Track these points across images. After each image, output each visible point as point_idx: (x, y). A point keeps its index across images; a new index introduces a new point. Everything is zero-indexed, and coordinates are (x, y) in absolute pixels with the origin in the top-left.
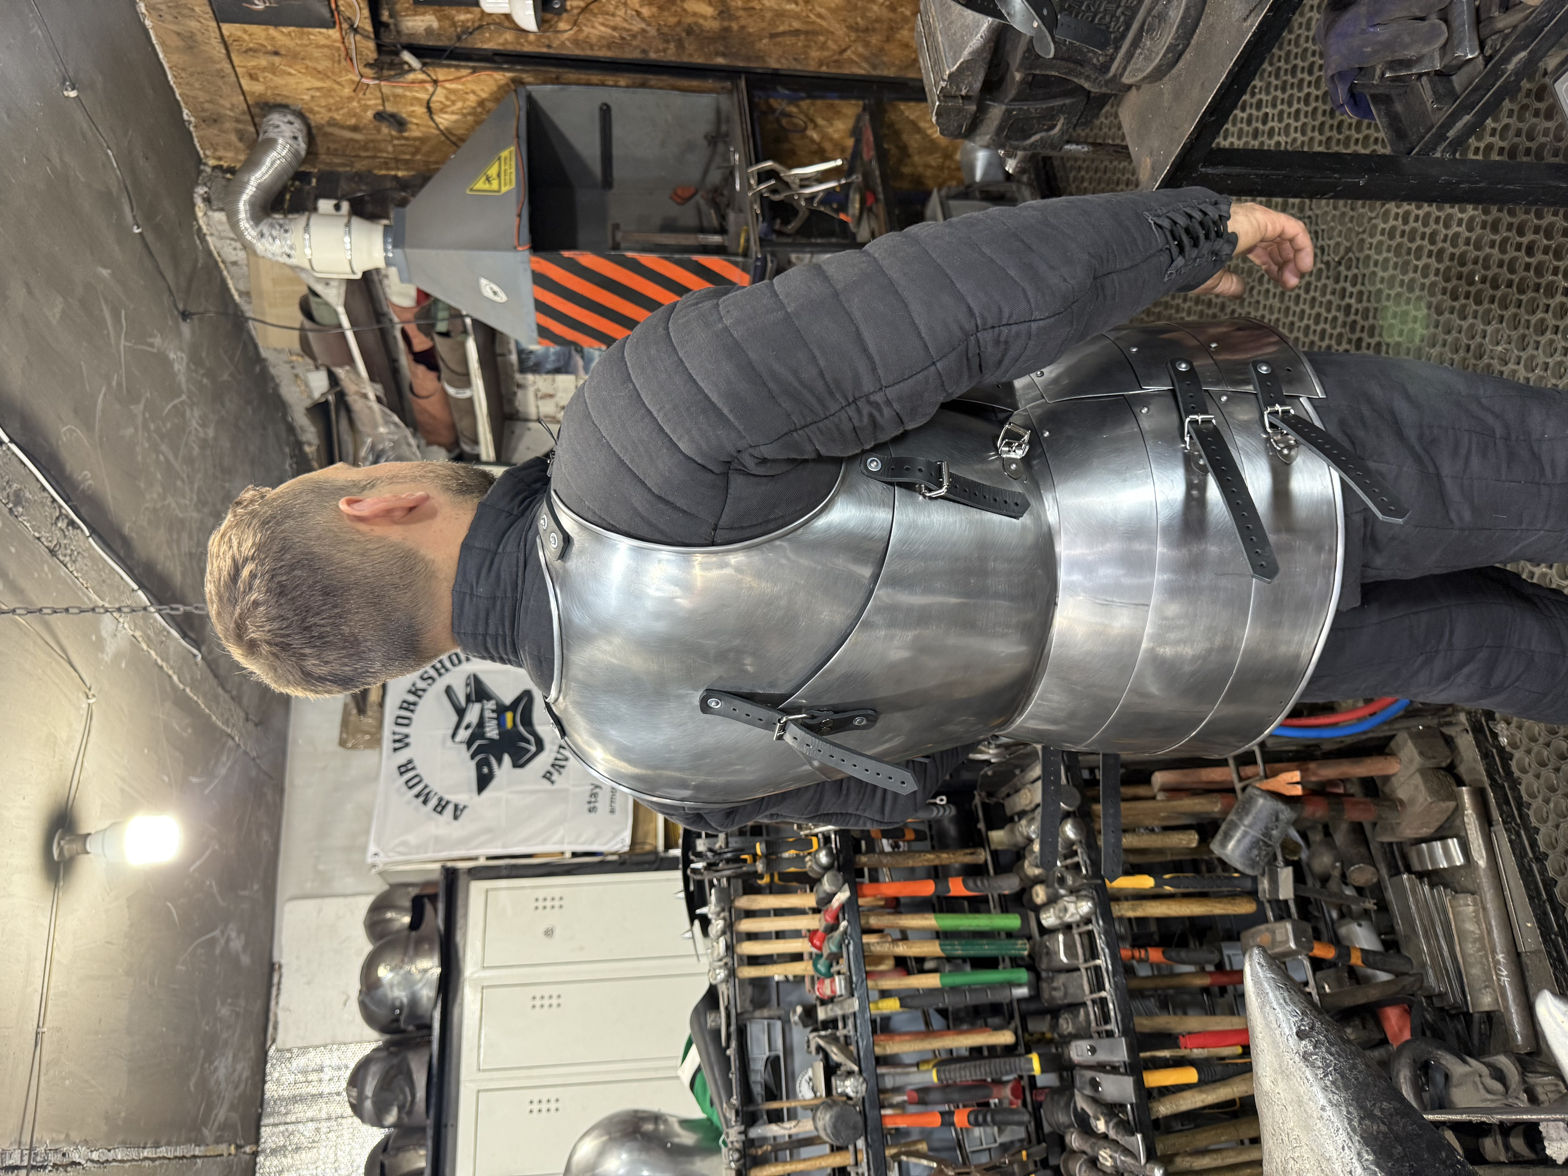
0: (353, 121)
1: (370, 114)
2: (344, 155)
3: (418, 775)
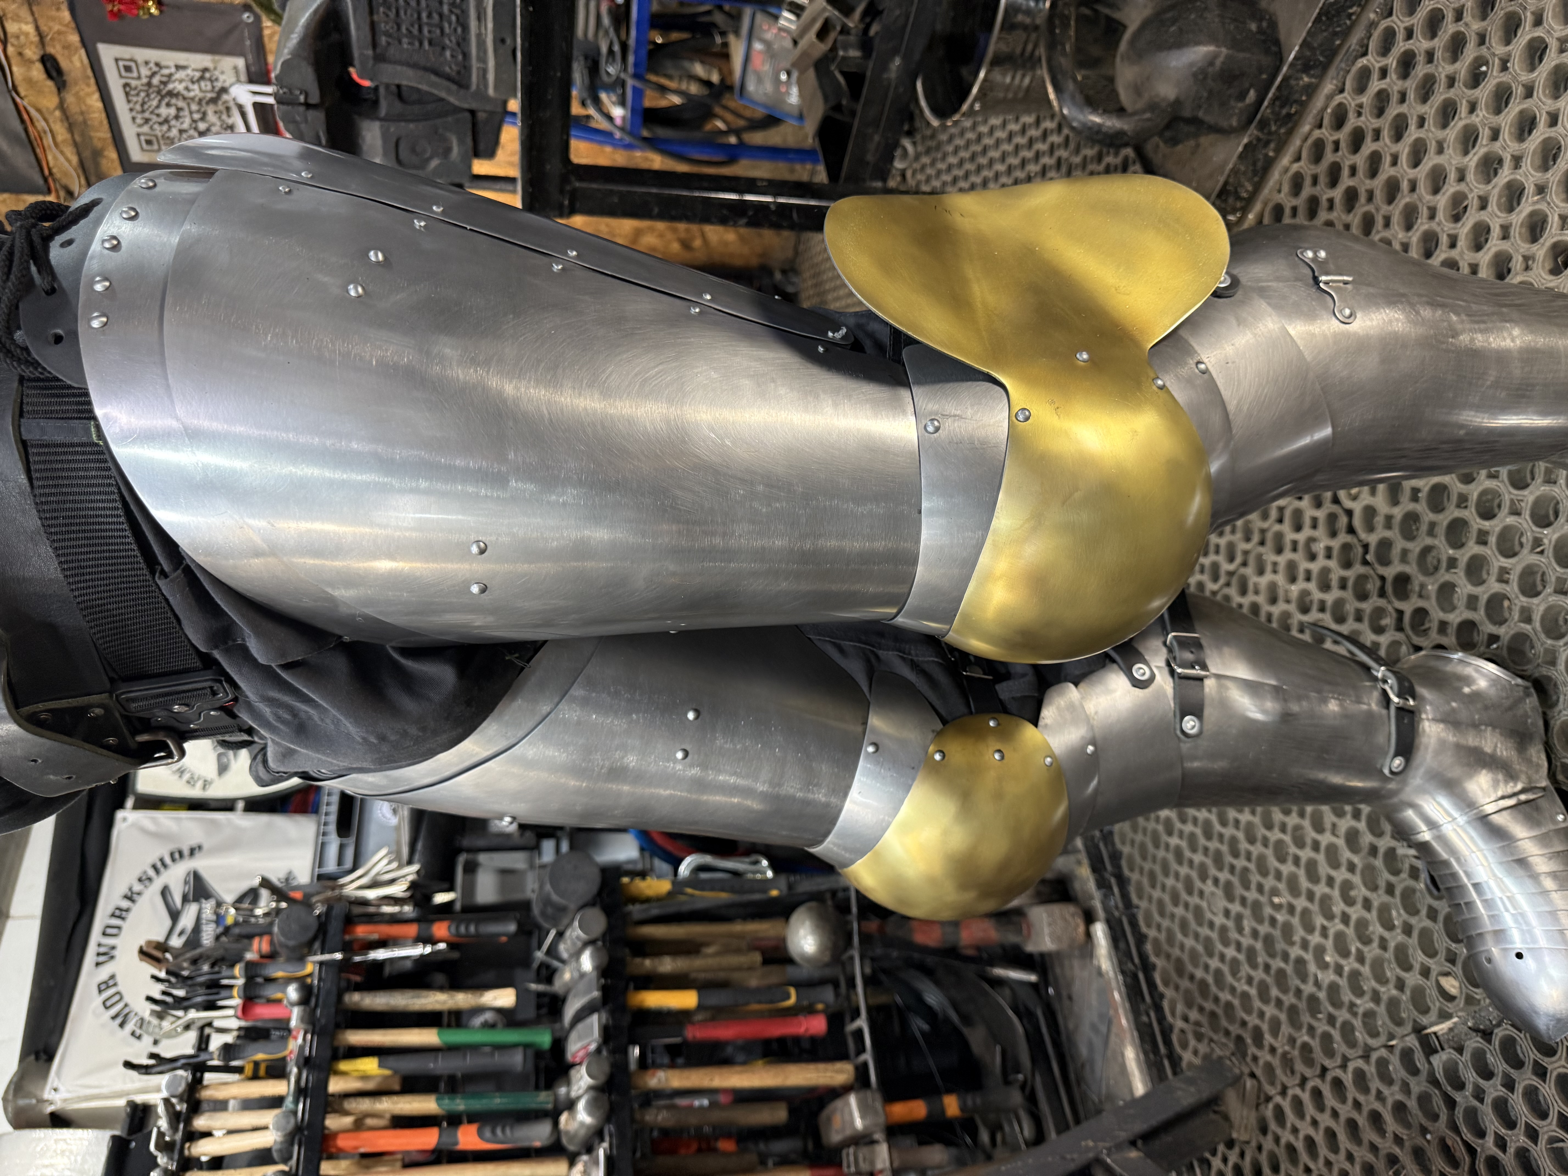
3: (118, 993)
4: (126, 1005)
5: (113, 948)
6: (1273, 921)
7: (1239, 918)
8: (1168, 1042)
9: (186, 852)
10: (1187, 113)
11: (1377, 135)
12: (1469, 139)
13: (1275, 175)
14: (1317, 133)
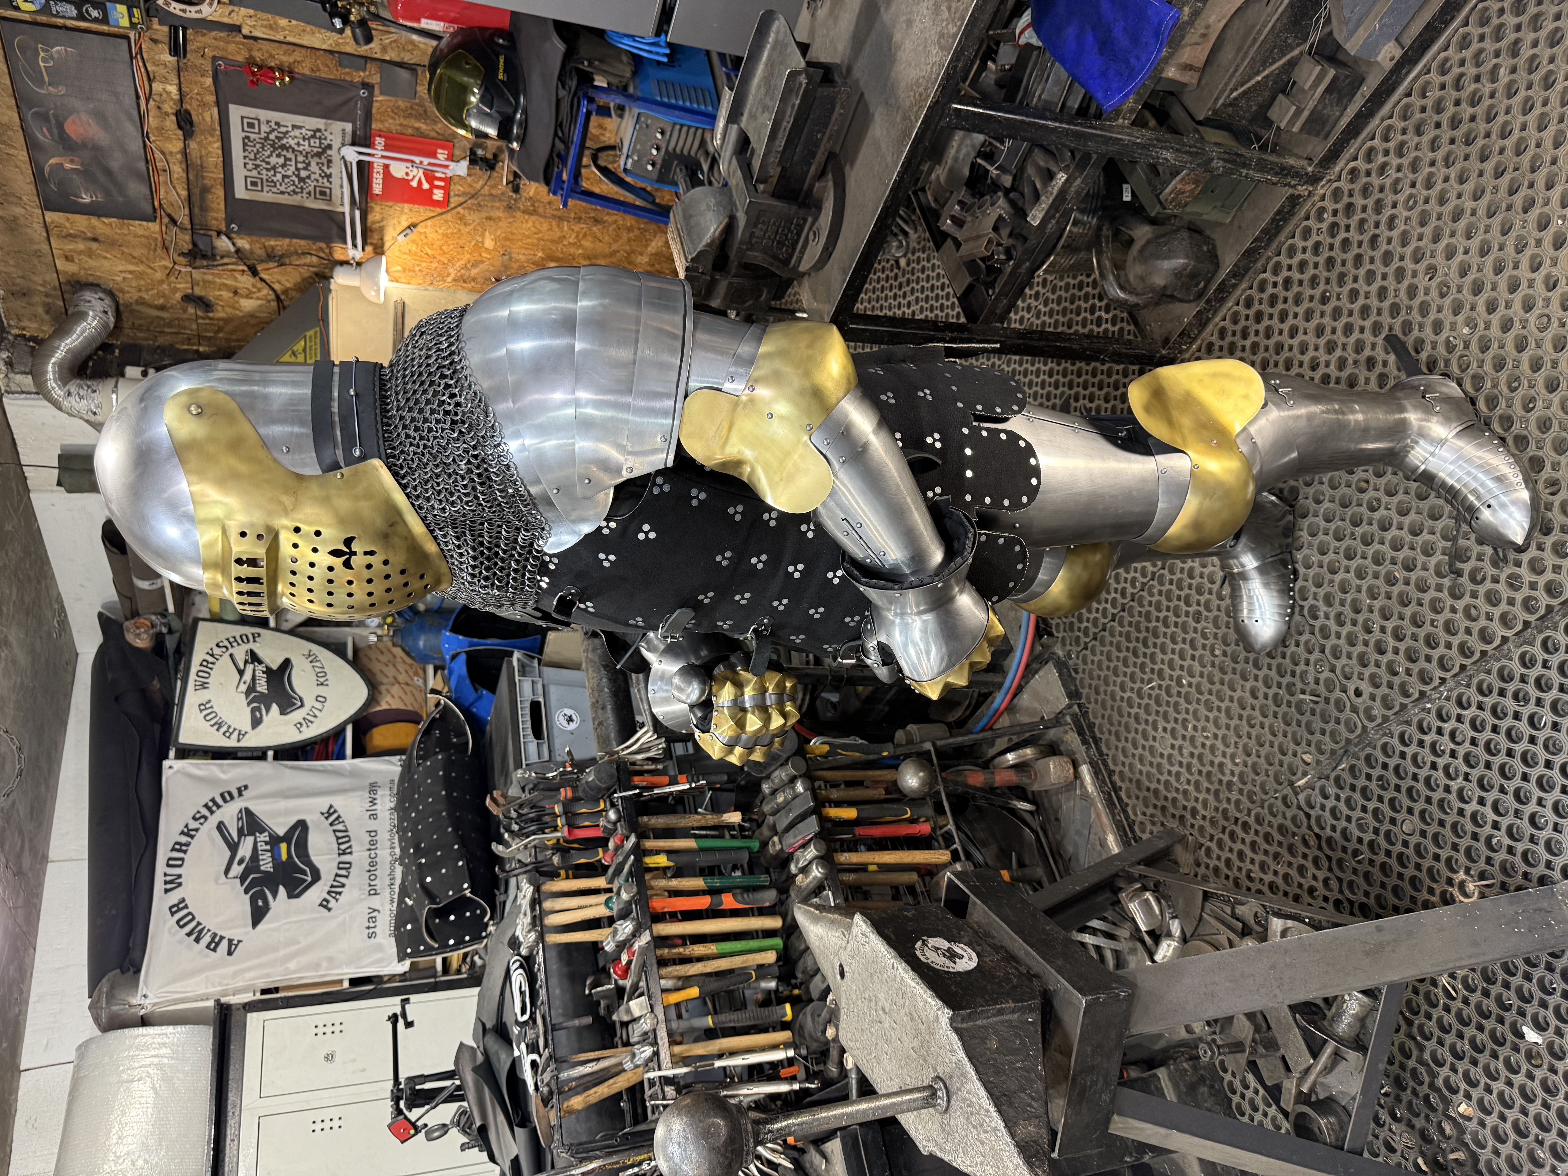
0: (161, 301)
1: (178, 296)
2: (148, 330)
3: (190, 913)
4: (199, 924)
5: (180, 876)
6: (1203, 745)
7: (1181, 748)
8: (1132, 831)
9: (235, 793)
10: (1169, 292)
11: (1271, 317)
12: (1320, 331)
13: (1210, 327)
14: (1236, 308)
